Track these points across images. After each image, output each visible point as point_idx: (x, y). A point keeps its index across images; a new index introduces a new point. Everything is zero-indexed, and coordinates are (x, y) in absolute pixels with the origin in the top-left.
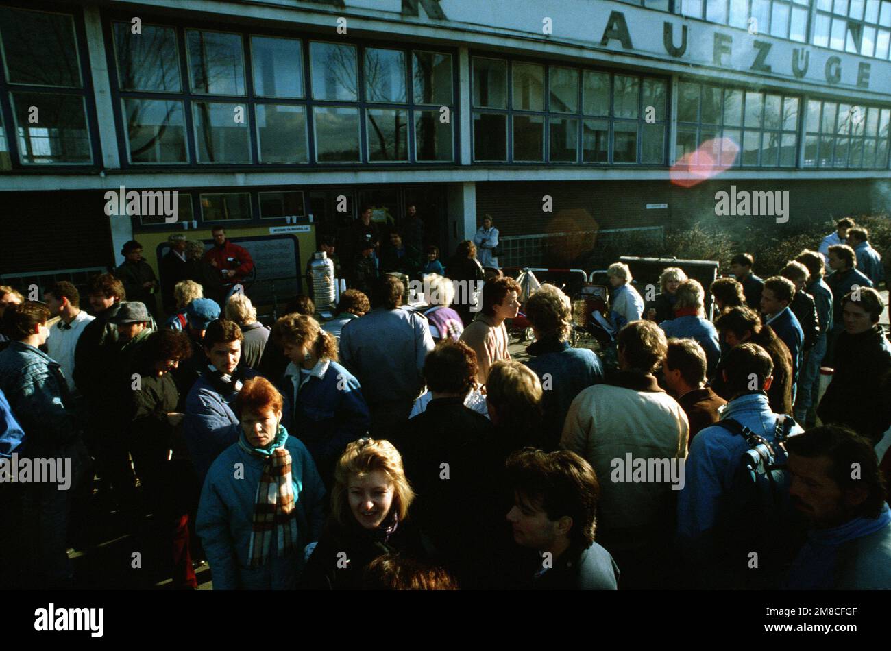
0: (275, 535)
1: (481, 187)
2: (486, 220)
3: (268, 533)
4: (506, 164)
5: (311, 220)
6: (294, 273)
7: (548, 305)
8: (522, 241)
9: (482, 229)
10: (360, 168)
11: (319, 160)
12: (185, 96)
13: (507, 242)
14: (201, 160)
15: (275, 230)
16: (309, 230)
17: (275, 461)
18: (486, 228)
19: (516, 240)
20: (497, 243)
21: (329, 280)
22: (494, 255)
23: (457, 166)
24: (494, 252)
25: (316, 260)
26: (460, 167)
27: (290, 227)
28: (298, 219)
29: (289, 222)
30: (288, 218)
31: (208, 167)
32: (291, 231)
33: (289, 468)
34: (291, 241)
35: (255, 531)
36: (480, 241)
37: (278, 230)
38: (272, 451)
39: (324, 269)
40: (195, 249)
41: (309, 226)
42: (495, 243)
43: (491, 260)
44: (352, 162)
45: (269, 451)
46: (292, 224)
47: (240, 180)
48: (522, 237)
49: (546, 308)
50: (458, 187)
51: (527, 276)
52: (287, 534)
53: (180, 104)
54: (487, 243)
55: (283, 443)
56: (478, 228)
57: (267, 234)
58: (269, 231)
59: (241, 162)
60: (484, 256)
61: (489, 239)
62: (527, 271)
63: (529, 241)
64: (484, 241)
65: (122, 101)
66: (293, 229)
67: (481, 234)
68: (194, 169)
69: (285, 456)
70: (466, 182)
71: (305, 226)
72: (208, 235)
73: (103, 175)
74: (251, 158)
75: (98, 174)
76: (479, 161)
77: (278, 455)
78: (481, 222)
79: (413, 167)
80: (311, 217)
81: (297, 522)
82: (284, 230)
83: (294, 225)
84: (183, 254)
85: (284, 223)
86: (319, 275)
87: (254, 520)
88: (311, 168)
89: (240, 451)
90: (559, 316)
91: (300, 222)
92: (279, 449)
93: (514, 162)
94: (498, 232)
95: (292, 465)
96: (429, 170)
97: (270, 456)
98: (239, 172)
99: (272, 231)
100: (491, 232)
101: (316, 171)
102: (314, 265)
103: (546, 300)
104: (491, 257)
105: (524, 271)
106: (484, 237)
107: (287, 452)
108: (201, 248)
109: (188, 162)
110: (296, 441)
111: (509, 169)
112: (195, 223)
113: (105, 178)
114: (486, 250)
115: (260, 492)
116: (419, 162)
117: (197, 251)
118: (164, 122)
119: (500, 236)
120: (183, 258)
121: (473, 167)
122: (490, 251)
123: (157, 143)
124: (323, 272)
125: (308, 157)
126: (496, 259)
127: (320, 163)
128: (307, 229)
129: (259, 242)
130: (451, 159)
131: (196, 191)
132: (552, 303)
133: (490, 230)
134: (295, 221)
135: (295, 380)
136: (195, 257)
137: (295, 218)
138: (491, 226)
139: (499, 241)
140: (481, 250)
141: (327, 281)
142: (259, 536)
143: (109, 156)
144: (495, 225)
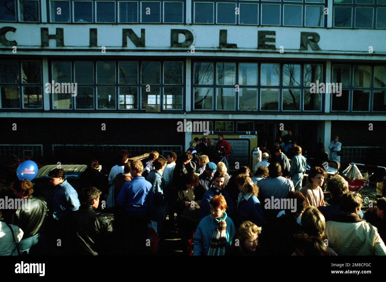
0: (217, 251)
1: (333, 123)
2: (336, 139)
3: (215, 249)
4: (349, 113)
5: (256, 134)
6: (247, 154)
7: (337, 184)
8: (355, 149)
9: (333, 142)
10: (278, 113)
11: (261, 109)
12: (214, 86)
13: (346, 149)
14: (217, 109)
15: (242, 137)
16: (255, 137)
17: (221, 225)
18: (335, 142)
19: (352, 148)
20: (340, 149)
21: (259, 159)
22: (338, 155)
23: (323, 113)
24: (338, 153)
25: (255, 151)
26: (324, 114)
27: (247, 136)
28: (251, 133)
29: (247, 134)
30: (247, 132)
31: (220, 111)
32: (248, 138)
33: (225, 228)
34: (247, 142)
35: (211, 247)
36: (331, 147)
37: (243, 137)
38: (220, 221)
39: (257, 155)
40: (211, 142)
41: (255, 136)
42: (339, 149)
43: (337, 157)
44: (275, 111)
45: (219, 221)
46: (248, 134)
47: (230, 117)
48: (355, 147)
49: (335, 185)
50: (323, 122)
51: (353, 167)
52: (221, 252)
53: (212, 89)
54: (335, 149)
55: (225, 219)
56: (331, 142)
57: (239, 138)
58: (239, 137)
59: (232, 110)
60: (333, 155)
61: (336, 147)
62: (353, 164)
63: (359, 149)
64: (333, 148)
65: (194, 88)
66: (248, 137)
67: (332, 144)
68: (215, 112)
69: (224, 224)
70: (326, 121)
71: (253, 136)
72: (216, 137)
73: (185, 114)
74: (235, 109)
75: (184, 113)
76: (334, 111)
77: (222, 223)
78: (333, 139)
79: (302, 113)
80: (256, 132)
81: (225, 248)
82: (245, 137)
83: (249, 135)
84: (207, 143)
85: (245, 134)
86: (255, 157)
87: (211, 243)
88: (258, 113)
89: (210, 218)
90: (341, 189)
91: (252, 134)
92: (223, 221)
93: (353, 111)
94: (341, 144)
95: (226, 227)
96: (309, 115)
97: (220, 222)
98: (230, 114)
99: (240, 137)
100: (338, 144)
101: (260, 114)
102: (254, 152)
103: (335, 182)
104: (336, 155)
105: (351, 164)
106: (334, 146)
107: (225, 222)
108: (213, 141)
109: (213, 110)
110: (230, 219)
111: (349, 115)
112: (213, 132)
113: (186, 115)
114: (334, 153)
115: (214, 234)
116: (305, 111)
117: (212, 142)
118: (206, 95)
119: (342, 146)
120: (206, 145)
121: (331, 113)
122: (337, 153)
123: (204, 101)
124: (257, 156)
125: (257, 109)
126: (339, 157)
127: (262, 111)
128: (254, 137)
129: (235, 141)
130: (320, 110)
131: (214, 120)
132: (338, 184)
133: (337, 143)
134: (250, 134)
135: (239, 198)
136: (211, 144)
137: (250, 132)
138: (338, 141)
139: (341, 148)
140: (332, 152)
141: (258, 159)
142: (212, 249)
143: (188, 107)
144: (340, 141)
